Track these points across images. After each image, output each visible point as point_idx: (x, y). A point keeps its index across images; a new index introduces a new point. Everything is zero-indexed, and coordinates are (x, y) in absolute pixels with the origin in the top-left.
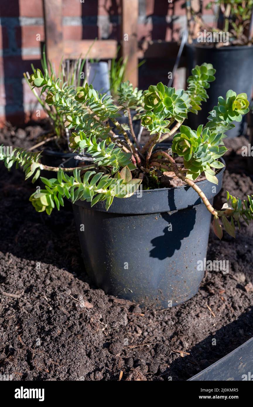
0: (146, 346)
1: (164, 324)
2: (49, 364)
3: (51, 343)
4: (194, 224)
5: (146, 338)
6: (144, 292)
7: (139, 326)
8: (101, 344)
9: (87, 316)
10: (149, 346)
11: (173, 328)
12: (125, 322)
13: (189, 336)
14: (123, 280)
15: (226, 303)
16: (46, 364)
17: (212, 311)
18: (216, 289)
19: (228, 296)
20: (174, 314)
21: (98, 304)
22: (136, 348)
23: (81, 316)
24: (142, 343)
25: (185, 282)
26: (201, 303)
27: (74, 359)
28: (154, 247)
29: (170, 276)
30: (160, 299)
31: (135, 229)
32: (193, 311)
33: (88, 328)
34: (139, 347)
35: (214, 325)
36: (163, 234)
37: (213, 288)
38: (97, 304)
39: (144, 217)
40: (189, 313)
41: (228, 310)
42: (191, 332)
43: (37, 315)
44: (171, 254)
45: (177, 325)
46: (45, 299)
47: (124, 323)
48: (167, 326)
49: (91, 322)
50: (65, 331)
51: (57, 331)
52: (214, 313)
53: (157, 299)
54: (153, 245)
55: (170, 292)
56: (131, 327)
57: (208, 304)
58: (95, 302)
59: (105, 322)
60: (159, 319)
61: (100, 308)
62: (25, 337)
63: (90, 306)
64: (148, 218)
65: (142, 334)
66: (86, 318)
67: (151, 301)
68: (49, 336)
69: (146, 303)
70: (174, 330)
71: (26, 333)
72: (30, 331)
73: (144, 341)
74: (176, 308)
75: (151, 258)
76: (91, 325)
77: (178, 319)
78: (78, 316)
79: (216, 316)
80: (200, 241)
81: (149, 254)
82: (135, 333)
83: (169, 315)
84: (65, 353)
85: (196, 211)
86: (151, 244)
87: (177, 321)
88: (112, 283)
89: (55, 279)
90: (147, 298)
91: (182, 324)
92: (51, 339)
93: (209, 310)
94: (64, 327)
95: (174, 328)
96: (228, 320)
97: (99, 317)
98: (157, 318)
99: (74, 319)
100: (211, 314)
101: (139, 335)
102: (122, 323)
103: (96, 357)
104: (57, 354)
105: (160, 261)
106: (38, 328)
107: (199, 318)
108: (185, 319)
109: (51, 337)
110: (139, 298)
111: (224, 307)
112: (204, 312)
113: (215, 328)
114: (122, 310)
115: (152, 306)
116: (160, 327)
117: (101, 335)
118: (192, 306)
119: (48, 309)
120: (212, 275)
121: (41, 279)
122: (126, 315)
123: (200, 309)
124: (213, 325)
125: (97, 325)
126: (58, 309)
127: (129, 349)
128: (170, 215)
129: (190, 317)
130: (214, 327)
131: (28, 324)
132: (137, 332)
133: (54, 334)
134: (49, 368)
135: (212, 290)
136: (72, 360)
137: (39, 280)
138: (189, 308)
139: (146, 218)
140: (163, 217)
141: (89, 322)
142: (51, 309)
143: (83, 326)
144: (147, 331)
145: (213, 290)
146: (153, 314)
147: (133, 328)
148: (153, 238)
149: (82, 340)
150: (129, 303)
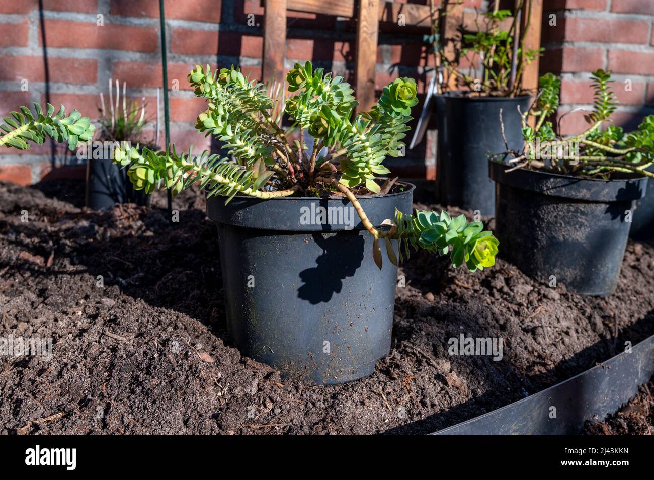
0: (273, 428)
1: (310, 405)
2: (126, 421)
3: (140, 396)
4: (362, 259)
5: (277, 417)
6: (289, 353)
7: (270, 398)
8: (210, 414)
9: (197, 368)
10: (278, 428)
11: (322, 413)
12: (253, 390)
13: (343, 428)
14: (262, 332)
15: (413, 394)
16: (123, 422)
17: (388, 400)
18: (401, 373)
19: (418, 386)
20: (329, 396)
21: (221, 359)
22: (260, 429)
23: (190, 367)
24: (268, 422)
25: (349, 348)
26: (373, 386)
27: (163, 422)
28: (304, 283)
29: (325, 332)
30: (310, 369)
31: (279, 255)
32: (357, 394)
33: (195, 385)
34: (263, 428)
35: (387, 421)
36: (316, 265)
37: (397, 371)
38: (219, 360)
39: (290, 238)
40: (350, 397)
41: (413, 404)
42: (348, 424)
43: (137, 362)
44: (327, 299)
45: (328, 410)
46: (155, 345)
47: (251, 391)
48: (314, 409)
49: (200, 376)
50: (164, 384)
51: (152, 381)
52: (391, 404)
53: (306, 368)
54: (303, 281)
55: (325, 359)
56: (259, 397)
57: (383, 390)
58: (217, 357)
59: (224, 384)
60: (305, 396)
61: (222, 365)
62: (111, 386)
63: (209, 359)
64: (295, 240)
65: (273, 410)
66: (196, 371)
67: (298, 370)
68: (141, 388)
69: (291, 371)
70: (323, 416)
71: (114, 382)
72: (119, 380)
73: (273, 420)
74: (334, 388)
75: (300, 300)
76: (200, 381)
77: (333, 402)
78: (186, 367)
79: (393, 409)
80: (372, 288)
81: (296, 293)
82: (262, 407)
83: (321, 394)
84: (153, 410)
85: (364, 240)
86: (300, 279)
87: (329, 404)
88: (249, 338)
89: (181, 328)
90: (293, 364)
91: (335, 409)
92: (142, 391)
93: (383, 399)
94: (165, 379)
95: (324, 413)
96: (409, 418)
97: (217, 374)
98: (302, 395)
99: (181, 370)
100: (384, 405)
101: (267, 410)
102: (248, 391)
103: (195, 426)
104: (143, 411)
105: (311, 306)
106: (132, 378)
107: (365, 407)
108: (342, 402)
109: (144, 388)
110: (281, 362)
111: (406, 398)
112: (374, 400)
113: (388, 426)
114: (255, 374)
115: (299, 377)
116: (303, 407)
117: (214, 401)
118: (358, 388)
119: (153, 355)
120: (402, 356)
121: (163, 325)
122: (256, 381)
123: (369, 394)
124: (384, 420)
125: (208, 382)
126: (165, 355)
127: (249, 430)
128: (326, 238)
129: (349, 402)
130: (385, 423)
131: (120, 370)
132: (265, 406)
133: (146, 383)
134: (125, 427)
135: (395, 373)
136: (160, 423)
137: (160, 327)
138: (353, 390)
139: (293, 240)
140: (316, 240)
141: (198, 376)
142: (156, 355)
143: (189, 381)
144: (280, 407)
145: (397, 374)
146: (297, 389)
147: (262, 399)
148: (302, 270)
149: (184, 400)
150: (266, 369)
